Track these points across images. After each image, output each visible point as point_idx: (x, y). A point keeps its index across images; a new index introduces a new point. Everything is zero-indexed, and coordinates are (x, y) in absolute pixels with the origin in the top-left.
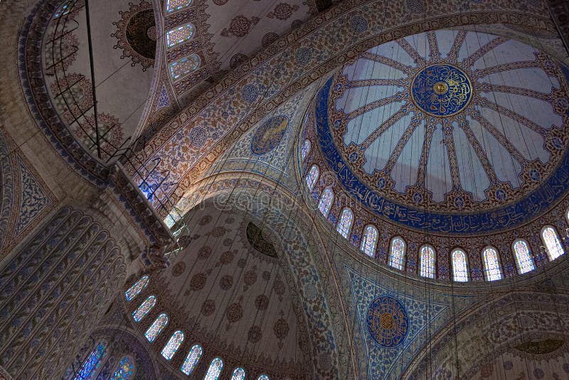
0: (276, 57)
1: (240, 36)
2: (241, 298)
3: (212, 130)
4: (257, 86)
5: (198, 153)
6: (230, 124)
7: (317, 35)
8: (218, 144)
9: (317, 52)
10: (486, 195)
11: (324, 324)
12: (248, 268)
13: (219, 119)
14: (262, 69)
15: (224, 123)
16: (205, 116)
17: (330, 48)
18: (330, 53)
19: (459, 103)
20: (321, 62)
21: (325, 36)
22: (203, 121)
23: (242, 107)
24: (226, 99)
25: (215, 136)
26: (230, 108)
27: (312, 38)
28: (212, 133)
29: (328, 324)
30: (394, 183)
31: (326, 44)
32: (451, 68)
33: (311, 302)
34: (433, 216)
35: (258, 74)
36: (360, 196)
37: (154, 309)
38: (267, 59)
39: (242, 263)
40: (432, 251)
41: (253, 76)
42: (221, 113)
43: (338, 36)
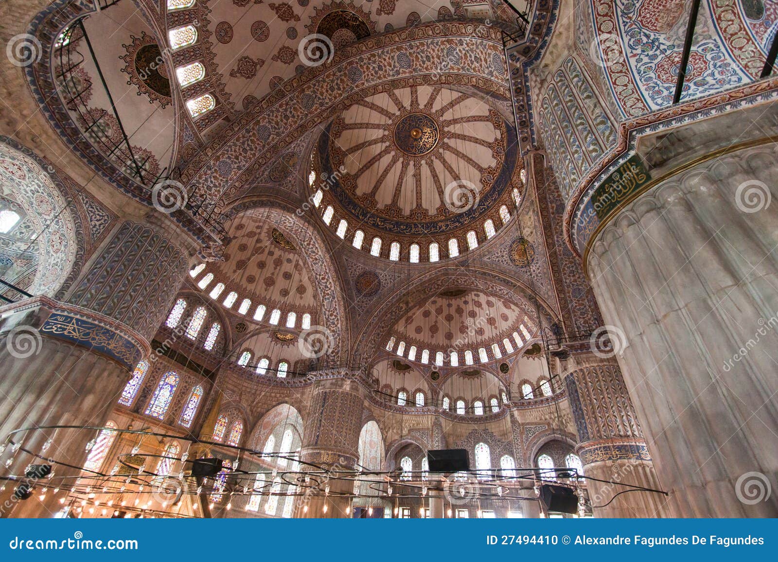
0: (283, 101)
1: (248, 77)
2: (273, 274)
3: (236, 163)
4: (270, 127)
5: (227, 181)
6: (250, 158)
7: (319, 82)
8: (242, 174)
9: (319, 98)
10: (437, 211)
11: (329, 286)
12: (275, 256)
13: (241, 154)
14: (272, 112)
15: (245, 157)
16: (227, 151)
17: (330, 95)
18: (330, 100)
19: (428, 146)
20: (323, 108)
21: (326, 84)
22: (227, 156)
23: (258, 144)
24: (244, 137)
25: (239, 168)
26: (248, 145)
27: (315, 85)
28: (236, 166)
29: (331, 286)
30: (377, 203)
31: (327, 91)
32: (426, 117)
33: (320, 275)
34: (402, 224)
35: (269, 115)
36: (353, 211)
37: (212, 281)
38: (276, 102)
39: (271, 253)
40: (398, 245)
41: (264, 118)
42: (241, 149)
43: (337, 84)
